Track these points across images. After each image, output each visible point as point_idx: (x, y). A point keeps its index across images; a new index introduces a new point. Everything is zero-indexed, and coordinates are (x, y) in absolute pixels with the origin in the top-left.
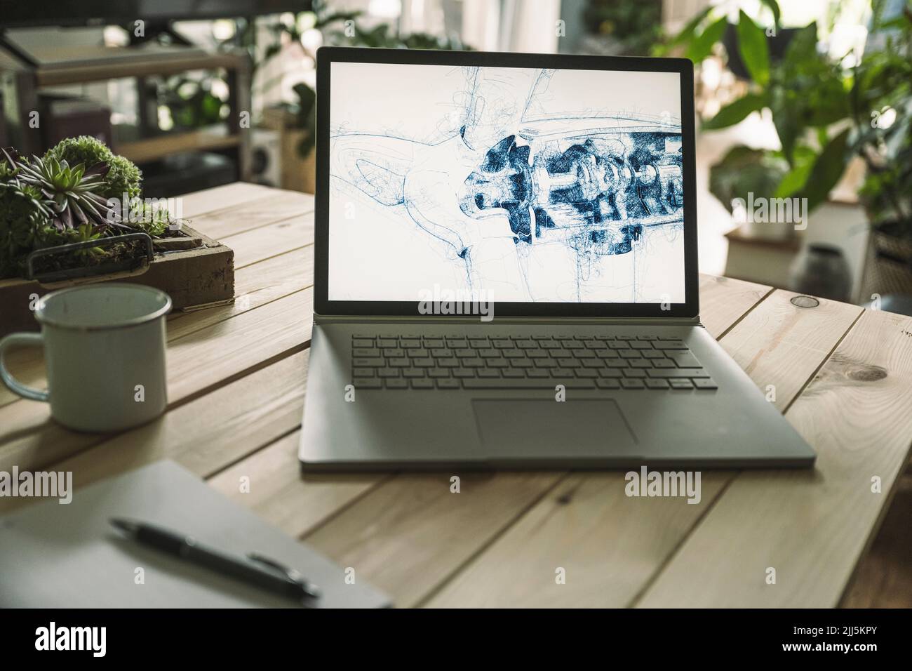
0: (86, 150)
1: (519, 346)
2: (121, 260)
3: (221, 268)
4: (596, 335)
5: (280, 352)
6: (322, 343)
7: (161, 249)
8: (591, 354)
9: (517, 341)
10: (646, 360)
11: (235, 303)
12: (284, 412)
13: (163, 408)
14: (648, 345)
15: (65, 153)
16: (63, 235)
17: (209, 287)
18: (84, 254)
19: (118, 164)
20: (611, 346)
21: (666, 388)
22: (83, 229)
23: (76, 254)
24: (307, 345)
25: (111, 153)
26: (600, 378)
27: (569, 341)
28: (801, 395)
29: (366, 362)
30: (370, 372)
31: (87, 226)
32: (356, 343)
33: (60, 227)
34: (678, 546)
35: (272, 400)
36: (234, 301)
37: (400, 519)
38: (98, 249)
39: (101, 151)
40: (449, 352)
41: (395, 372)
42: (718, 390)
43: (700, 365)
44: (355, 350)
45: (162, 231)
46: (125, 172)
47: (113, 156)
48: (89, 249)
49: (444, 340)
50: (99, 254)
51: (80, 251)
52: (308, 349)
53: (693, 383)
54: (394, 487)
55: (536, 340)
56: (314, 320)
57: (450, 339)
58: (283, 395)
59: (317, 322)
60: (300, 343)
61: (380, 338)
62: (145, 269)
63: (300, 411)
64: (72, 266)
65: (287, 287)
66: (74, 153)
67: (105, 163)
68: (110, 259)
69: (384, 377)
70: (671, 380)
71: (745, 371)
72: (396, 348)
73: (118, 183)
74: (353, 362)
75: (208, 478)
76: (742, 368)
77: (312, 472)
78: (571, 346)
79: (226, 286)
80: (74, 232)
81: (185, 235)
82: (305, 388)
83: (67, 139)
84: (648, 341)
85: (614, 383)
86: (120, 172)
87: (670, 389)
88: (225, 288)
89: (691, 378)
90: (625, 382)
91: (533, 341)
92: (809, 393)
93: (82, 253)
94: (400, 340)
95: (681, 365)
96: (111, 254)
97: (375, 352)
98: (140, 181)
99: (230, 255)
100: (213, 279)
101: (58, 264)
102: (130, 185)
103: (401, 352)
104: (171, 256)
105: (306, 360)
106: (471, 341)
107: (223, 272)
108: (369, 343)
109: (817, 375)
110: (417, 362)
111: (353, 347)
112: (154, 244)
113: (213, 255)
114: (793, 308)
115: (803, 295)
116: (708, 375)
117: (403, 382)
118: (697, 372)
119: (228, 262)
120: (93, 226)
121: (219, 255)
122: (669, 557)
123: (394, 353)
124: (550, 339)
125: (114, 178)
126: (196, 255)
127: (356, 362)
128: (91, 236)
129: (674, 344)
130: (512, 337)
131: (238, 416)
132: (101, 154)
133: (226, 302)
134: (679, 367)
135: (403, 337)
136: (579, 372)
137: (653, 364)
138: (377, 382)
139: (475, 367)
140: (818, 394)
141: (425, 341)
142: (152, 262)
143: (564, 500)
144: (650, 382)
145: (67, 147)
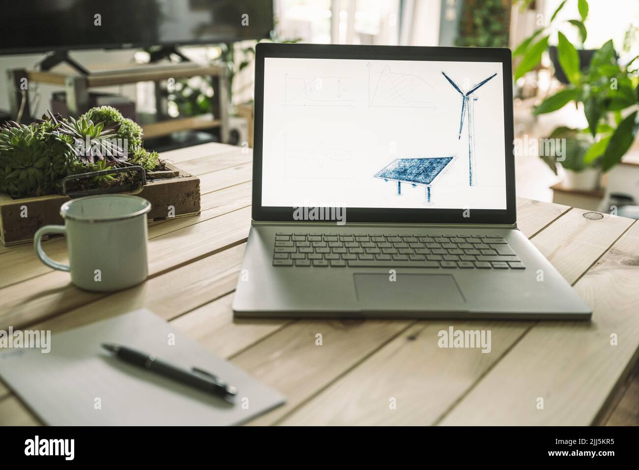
0: (105, 114)
1: (389, 241)
2: (124, 184)
3: (192, 191)
4: (443, 234)
5: (228, 244)
6: (256, 239)
7: (151, 178)
8: (438, 246)
9: (388, 238)
10: (476, 250)
11: (201, 214)
12: (225, 281)
13: (144, 278)
14: (478, 241)
15: (92, 117)
16: (87, 167)
17: (183, 203)
18: (100, 180)
19: (126, 124)
20: (453, 241)
21: (489, 268)
22: (100, 163)
23: (95, 180)
24: (245, 240)
25: (122, 117)
26: (443, 261)
27: (424, 238)
28: (586, 274)
29: (283, 250)
30: (286, 256)
31: (103, 162)
32: (278, 238)
33: (84, 162)
34: (490, 369)
35: (219, 274)
36: (200, 213)
37: (297, 348)
38: (109, 176)
39: (115, 115)
40: (341, 244)
41: (303, 256)
42: (526, 270)
43: (515, 254)
44: (277, 242)
45: (154, 167)
46: (131, 129)
47: (123, 119)
48: (103, 176)
49: (338, 237)
50: (110, 180)
51: (97, 177)
52: (246, 243)
53: (509, 265)
54: (295, 328)
55: (401, 237)
56: (252, 224)
57: (342, 236)
58: (226, 270)
59: (253, 225)
60: (242, 239)
61: (295, 235)
62: (141, 190)
63: (236, 280)
64: (92, 188)
65: (237, 205)
66: (97, 116)
67: (118, 122)
68: (117, 183)
69: (294, 259)
70: (493, 263)
71: (547, 258)
72: (305, 241)
73: (126, 136)
74: (275, 249)
75: (170, 321)
76: (545, 257)
77: (241, 317)
78: (425, 241)
79: (195, 202)
80: (94, 165)
81: (169, 170)
82: (241, 267)
83: (94, 108)
84: (479, 238)
85: (453, 264)
86: (127, 129)
87: (492, 269)
88: (194, 205)
89: (507, 262)
90: (461, 264)
91: (399, 238)
92: (592, 273)
93: (98, 179)
94: (308, 236)
95: (500, 253)
96: (118, 180)
97: (291, 243)
98: (141, 136)
99: (197, 182)
100: (186, 198)
101: (83, 186)
102: (134, 138)
103: (308, 244)
104: (157, 182)
105: (244, 249)
106: (356, 238)
107: (193, 193)
108: (287, 238)
109: (599, 261)
110: (318, 250)
111: (276, 240)
112: (147, 175)
113: (186, 182)
114: (584, 219)
115: (592, 212)
116: (519, 260)
117: (307, 262)
118: (512, 258)
119: (196, 187)
120: (107, 162)
121: (190, 181)
122: (483, 376)
123: (303, 244)
124: (411, 237)
125: (123, 132)
126: (175, 182)
127: (277, 250)
128: (105, 168)
129: (497, 241)
130: (385, 235)
131: (194, 283)
132: (115, 117)
133: (195, 214)
134: (499, 255)
135: (311, 234)
136: (429, 257)
137: (481, 252)
138: (290, 262)
139: (357, 254)
140: (597, 274)
141: (325, 237)
142: (145, 186)
143: (412, 338)
144: (478, 264)
145: (93, 112)
